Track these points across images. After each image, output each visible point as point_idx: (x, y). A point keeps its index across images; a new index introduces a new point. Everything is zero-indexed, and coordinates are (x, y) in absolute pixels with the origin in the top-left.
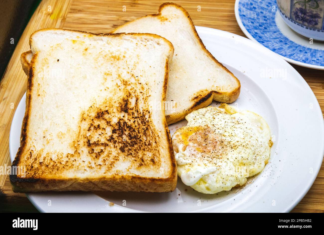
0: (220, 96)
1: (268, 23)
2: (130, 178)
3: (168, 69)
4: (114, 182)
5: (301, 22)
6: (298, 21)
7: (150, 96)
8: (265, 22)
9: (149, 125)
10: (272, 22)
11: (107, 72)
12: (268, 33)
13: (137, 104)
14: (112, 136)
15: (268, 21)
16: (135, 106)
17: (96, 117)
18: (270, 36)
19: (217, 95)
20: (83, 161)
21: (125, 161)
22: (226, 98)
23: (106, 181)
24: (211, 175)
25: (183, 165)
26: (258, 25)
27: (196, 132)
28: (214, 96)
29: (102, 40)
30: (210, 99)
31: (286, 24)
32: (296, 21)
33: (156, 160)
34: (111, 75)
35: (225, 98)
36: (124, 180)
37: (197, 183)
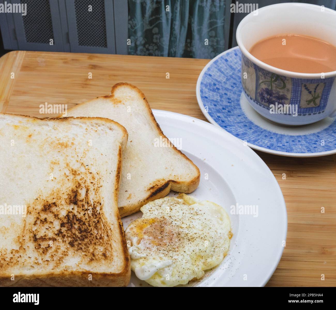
0: (178, 186)
1: (232, 105)
2: (80, 274)
3: (121, 157)
4: (63, 278)
5: (267, 104)
6: (263, 103)
7: (101, 186)
8: (228, 104)
9: (100, 218)
10: (236, 105)
11: (54, 161)
12: (231, 117)
13: (87, 195)
14: (60, 229)
15: (232, 103)
16: (85, 198)
17: (43, 210)
18: (234, 120)
19: (174, 185)
20: (29, 257)
21: (74, 256)
22: (185, 188)
23: (54, 277)
24: (166, 269)
25: (137, 259)
26: (221, 107)
27: (152, 224)
28: (171, 186)
29: (48, 125)
30: (168, 189)
31: (251, 107)
32: (262, 103)
33: (108, 254)
34: (59, 164)
35: (183, 187)
36: (74, 276)
37: (152, 278)
